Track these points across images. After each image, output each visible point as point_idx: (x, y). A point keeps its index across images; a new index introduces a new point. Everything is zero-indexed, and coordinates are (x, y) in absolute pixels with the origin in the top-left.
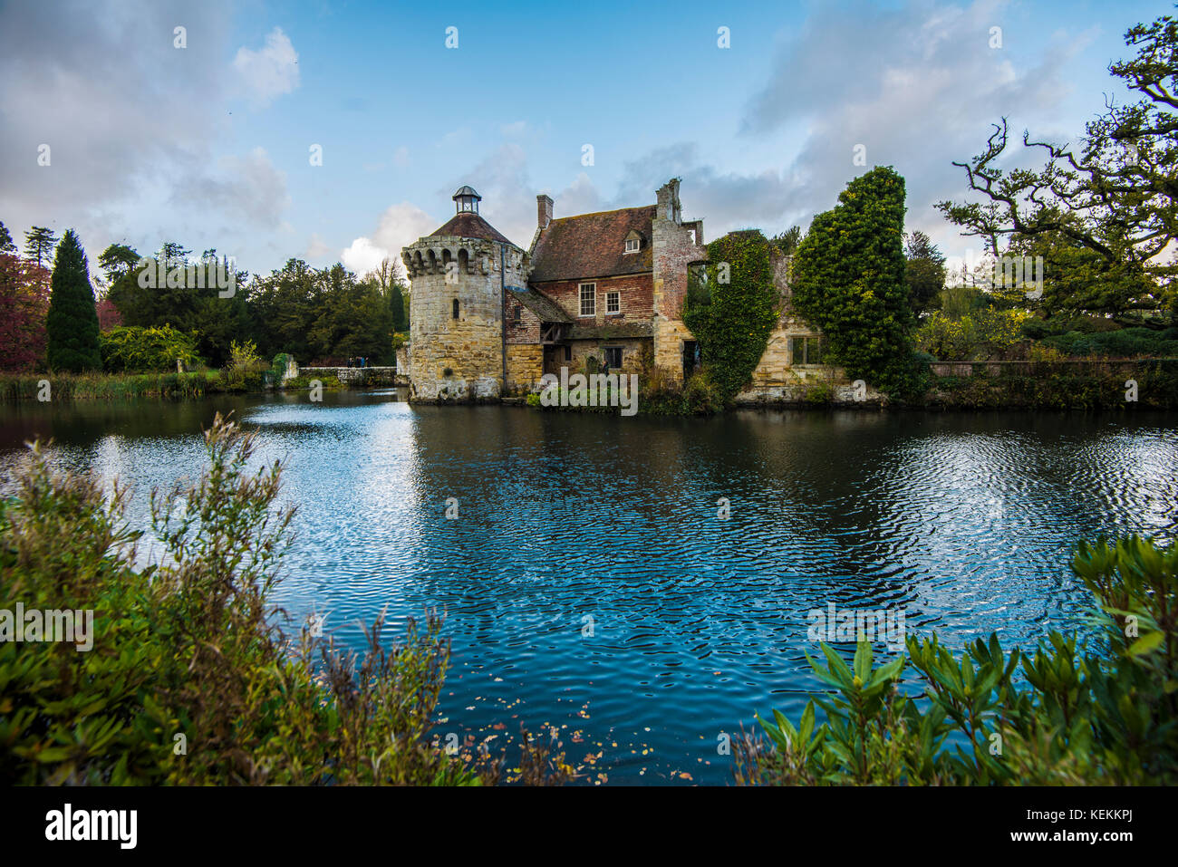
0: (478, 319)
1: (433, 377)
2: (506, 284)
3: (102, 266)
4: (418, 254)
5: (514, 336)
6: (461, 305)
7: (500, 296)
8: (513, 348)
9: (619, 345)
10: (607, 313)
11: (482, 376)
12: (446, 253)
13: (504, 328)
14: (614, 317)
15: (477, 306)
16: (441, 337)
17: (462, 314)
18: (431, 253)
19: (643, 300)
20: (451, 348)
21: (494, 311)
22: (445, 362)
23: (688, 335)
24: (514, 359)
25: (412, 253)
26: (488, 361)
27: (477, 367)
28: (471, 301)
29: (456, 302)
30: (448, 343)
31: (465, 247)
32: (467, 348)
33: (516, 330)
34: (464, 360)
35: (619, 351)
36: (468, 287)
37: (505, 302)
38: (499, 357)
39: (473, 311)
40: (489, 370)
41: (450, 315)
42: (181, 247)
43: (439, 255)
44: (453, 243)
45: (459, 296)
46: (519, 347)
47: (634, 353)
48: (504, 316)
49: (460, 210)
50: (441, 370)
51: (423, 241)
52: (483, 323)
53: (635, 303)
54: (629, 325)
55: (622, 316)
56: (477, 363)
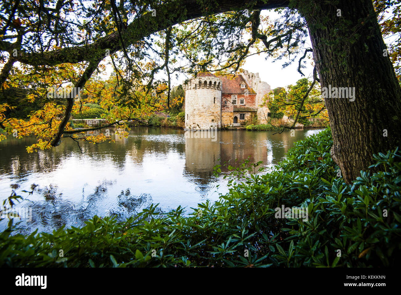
1: (208, 122)
5: (224, 110)
8: (224, 113)
9: (244, 113)
10: (240, 104)
13: (221, 107)
14: (243, 105)
16: (210, 109)
17: (216, 102)
19: (251, 101)
20: (213, 113)
22: (211, 117)
23: (269, 111)
24: (224, 116)
27: (218, 119)
28: (218, 98)
29: (215, 98)
30: (212, 111)
32: (217, 113)
33: (225, 108)
34: (216, 116)
35: (244, 115)
37: (222, 99)
39: (218, 101)
41: (213, 102)
44: (218, 80)
45: (216, 96)
46: (226, 113)
47: (249, 116)
48: (221, 103)
50: (211, 120)
52: (219, 105)
53: (249, 102)
54: (247, 108)
55: (245, 105)
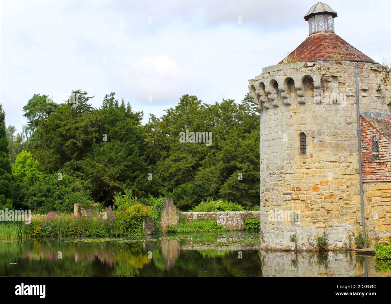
0: (328, 155)
2: (362, 111)
3: (25, 115)
4: (262, 85)
5: (373, 173)
6: (308, 139)
7: (355, 125)
8: (372, 187)
11: (335, 222)
12: (290, 82)
13: (361, 163)
15: (327, 139)
16: (287, 177)
17: (309, 149)
18: (275, 84)
20: (299, 189)
21: (347, 143)
24: (374, 200)
25: (257, 85)
26: (341, 203)
27: (328, 211)
28: (319, 134)
29: (303, 135)
30: (295, 183)
31: (309, 73)
32: (315, 188)
33: (375, 165)
34: (313, 203)
36: (315, 117)
37: (361, 132)
38: (356, 198)
39: (322, 145)
40: (343, 215)
41: (297, 151)
42: (85, 93)
43: (282, 85)
44: (297, 70)
45: (304, 129)
46: (379, 186)
48: (360, 148)
49: (313, 31)
51: (267, 71)
52: (334, 158)
56: (329, 206)
